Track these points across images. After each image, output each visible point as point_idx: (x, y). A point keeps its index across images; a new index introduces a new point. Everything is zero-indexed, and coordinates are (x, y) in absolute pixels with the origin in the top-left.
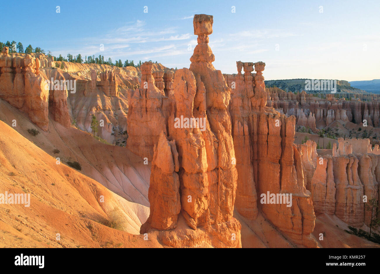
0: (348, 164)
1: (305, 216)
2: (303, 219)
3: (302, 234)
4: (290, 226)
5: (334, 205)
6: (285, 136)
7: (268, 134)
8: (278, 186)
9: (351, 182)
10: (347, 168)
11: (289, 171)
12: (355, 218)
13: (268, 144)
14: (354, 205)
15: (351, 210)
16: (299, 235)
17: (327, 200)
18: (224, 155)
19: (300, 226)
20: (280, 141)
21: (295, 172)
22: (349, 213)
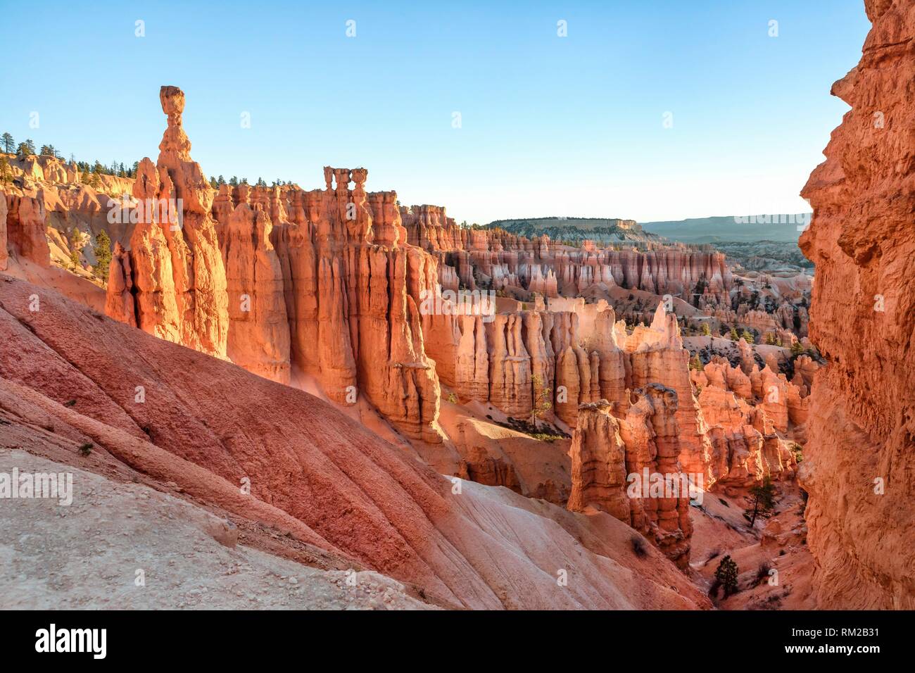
0: (506, 325)
1: (424, 395)
2: (420, 400)
3: (421, 423)
4: (402, 411)
5: (486, 386)
6: (394, 278)
7: (370, 276)
8: (386, 353)
9: (511, 351)
10: (506, 330)
11: (400, 328)
12: (518, 406)
13: (370, 291)
14: (516, 387)
15: (512, 393)
16: (416, 424)
17: (477, 380)
18: (201, 272)
19: (417, 412)
20: (386, 286)
21: (409, 330)
22: (509, 398)
